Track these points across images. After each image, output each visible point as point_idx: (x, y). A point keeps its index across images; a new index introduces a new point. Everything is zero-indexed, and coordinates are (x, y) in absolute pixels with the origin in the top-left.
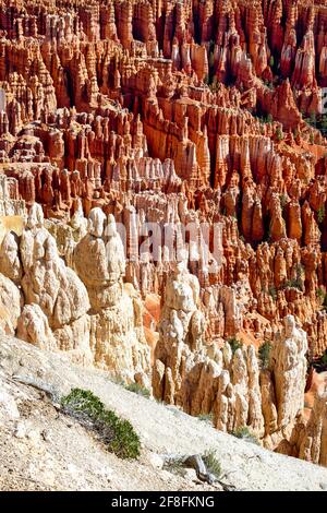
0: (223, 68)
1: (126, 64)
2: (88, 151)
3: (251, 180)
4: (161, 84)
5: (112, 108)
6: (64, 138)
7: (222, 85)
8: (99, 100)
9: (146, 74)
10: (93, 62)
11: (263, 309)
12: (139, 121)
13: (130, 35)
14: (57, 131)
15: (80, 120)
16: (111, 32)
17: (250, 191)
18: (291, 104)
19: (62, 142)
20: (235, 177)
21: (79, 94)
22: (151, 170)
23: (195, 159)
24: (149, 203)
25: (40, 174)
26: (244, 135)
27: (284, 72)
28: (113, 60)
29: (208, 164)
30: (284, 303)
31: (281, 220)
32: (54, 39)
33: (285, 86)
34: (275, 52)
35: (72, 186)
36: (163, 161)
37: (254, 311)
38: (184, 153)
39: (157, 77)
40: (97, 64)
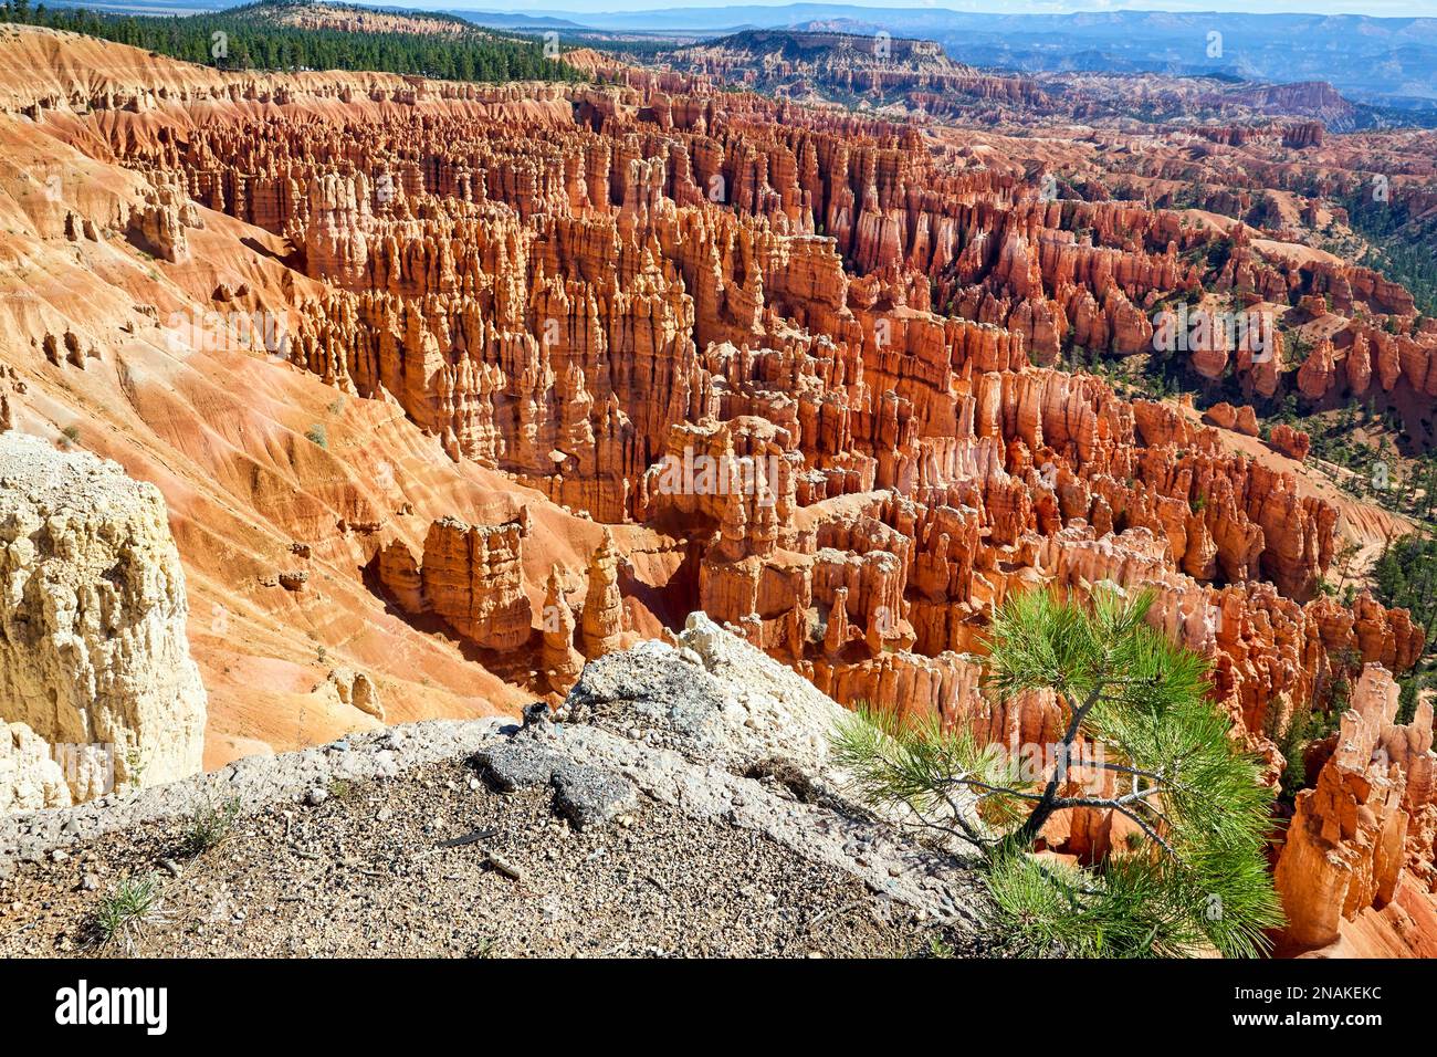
1: (770, 249)
2: (849, 438)
8: (766, 322)
12: (859, 360)
14: (786, 398)
16: (579, 193)
20: (1024, 451)
22: (956, 463)
26: (1024, 371)
32: (644, 204)
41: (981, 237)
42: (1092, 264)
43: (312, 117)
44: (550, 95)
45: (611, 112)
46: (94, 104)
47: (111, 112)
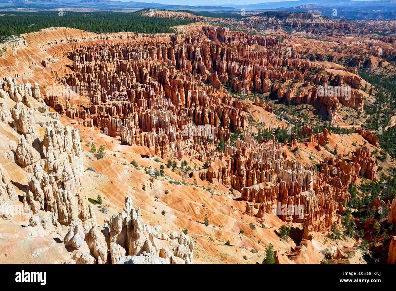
0: (196, 68)
1: (160, 68)
2: (143, 96)
3: (198, 105)
4: (170, 74)
5: (153, 82)
6: (135, 92)
7: (196, 74)
8: (149, 80)
9: (165, 71)
10: (149, 68)
11: (195, 148)
12: (162, 86)
13: (167, 58)
14: (133, 90)
15: (142, 87)
16: (160, 57)
17: (198, 109)
18: (217, 79)
19: (135, 93)
20: (194, 104)
21: (143, 78)
22: (164, 102)
23: (180, 98)
24: (160, 113)
25: (124, 104)
26: (196, 90)
27: (216, 69)
28: (155, 66)
29: (185, 100)
30: (203, 146)
31: (207, 118)
32: (136, 60)
33: (215, 73)
34: (214, 63)
35: (134, 108)
36: (168, 99)
37: (192, 149)
38: (176, 97)
39: (169, 72)
40: (150, 68)
41: (242, 67)
42: (265, 73)
43: (112, 42)
44: (165, 36)
45: (177, 40)
46: (70, 41)
47: (73, 42)
